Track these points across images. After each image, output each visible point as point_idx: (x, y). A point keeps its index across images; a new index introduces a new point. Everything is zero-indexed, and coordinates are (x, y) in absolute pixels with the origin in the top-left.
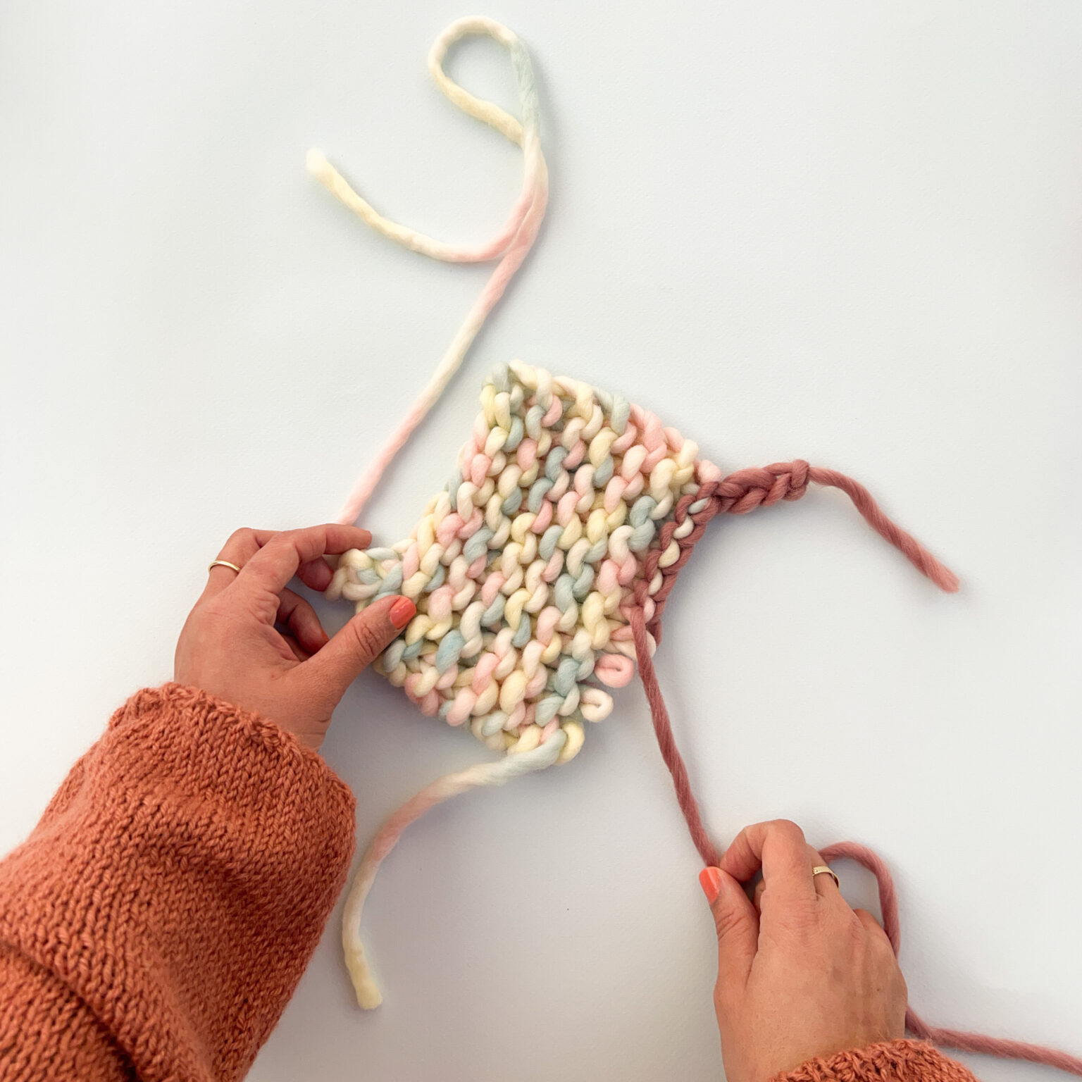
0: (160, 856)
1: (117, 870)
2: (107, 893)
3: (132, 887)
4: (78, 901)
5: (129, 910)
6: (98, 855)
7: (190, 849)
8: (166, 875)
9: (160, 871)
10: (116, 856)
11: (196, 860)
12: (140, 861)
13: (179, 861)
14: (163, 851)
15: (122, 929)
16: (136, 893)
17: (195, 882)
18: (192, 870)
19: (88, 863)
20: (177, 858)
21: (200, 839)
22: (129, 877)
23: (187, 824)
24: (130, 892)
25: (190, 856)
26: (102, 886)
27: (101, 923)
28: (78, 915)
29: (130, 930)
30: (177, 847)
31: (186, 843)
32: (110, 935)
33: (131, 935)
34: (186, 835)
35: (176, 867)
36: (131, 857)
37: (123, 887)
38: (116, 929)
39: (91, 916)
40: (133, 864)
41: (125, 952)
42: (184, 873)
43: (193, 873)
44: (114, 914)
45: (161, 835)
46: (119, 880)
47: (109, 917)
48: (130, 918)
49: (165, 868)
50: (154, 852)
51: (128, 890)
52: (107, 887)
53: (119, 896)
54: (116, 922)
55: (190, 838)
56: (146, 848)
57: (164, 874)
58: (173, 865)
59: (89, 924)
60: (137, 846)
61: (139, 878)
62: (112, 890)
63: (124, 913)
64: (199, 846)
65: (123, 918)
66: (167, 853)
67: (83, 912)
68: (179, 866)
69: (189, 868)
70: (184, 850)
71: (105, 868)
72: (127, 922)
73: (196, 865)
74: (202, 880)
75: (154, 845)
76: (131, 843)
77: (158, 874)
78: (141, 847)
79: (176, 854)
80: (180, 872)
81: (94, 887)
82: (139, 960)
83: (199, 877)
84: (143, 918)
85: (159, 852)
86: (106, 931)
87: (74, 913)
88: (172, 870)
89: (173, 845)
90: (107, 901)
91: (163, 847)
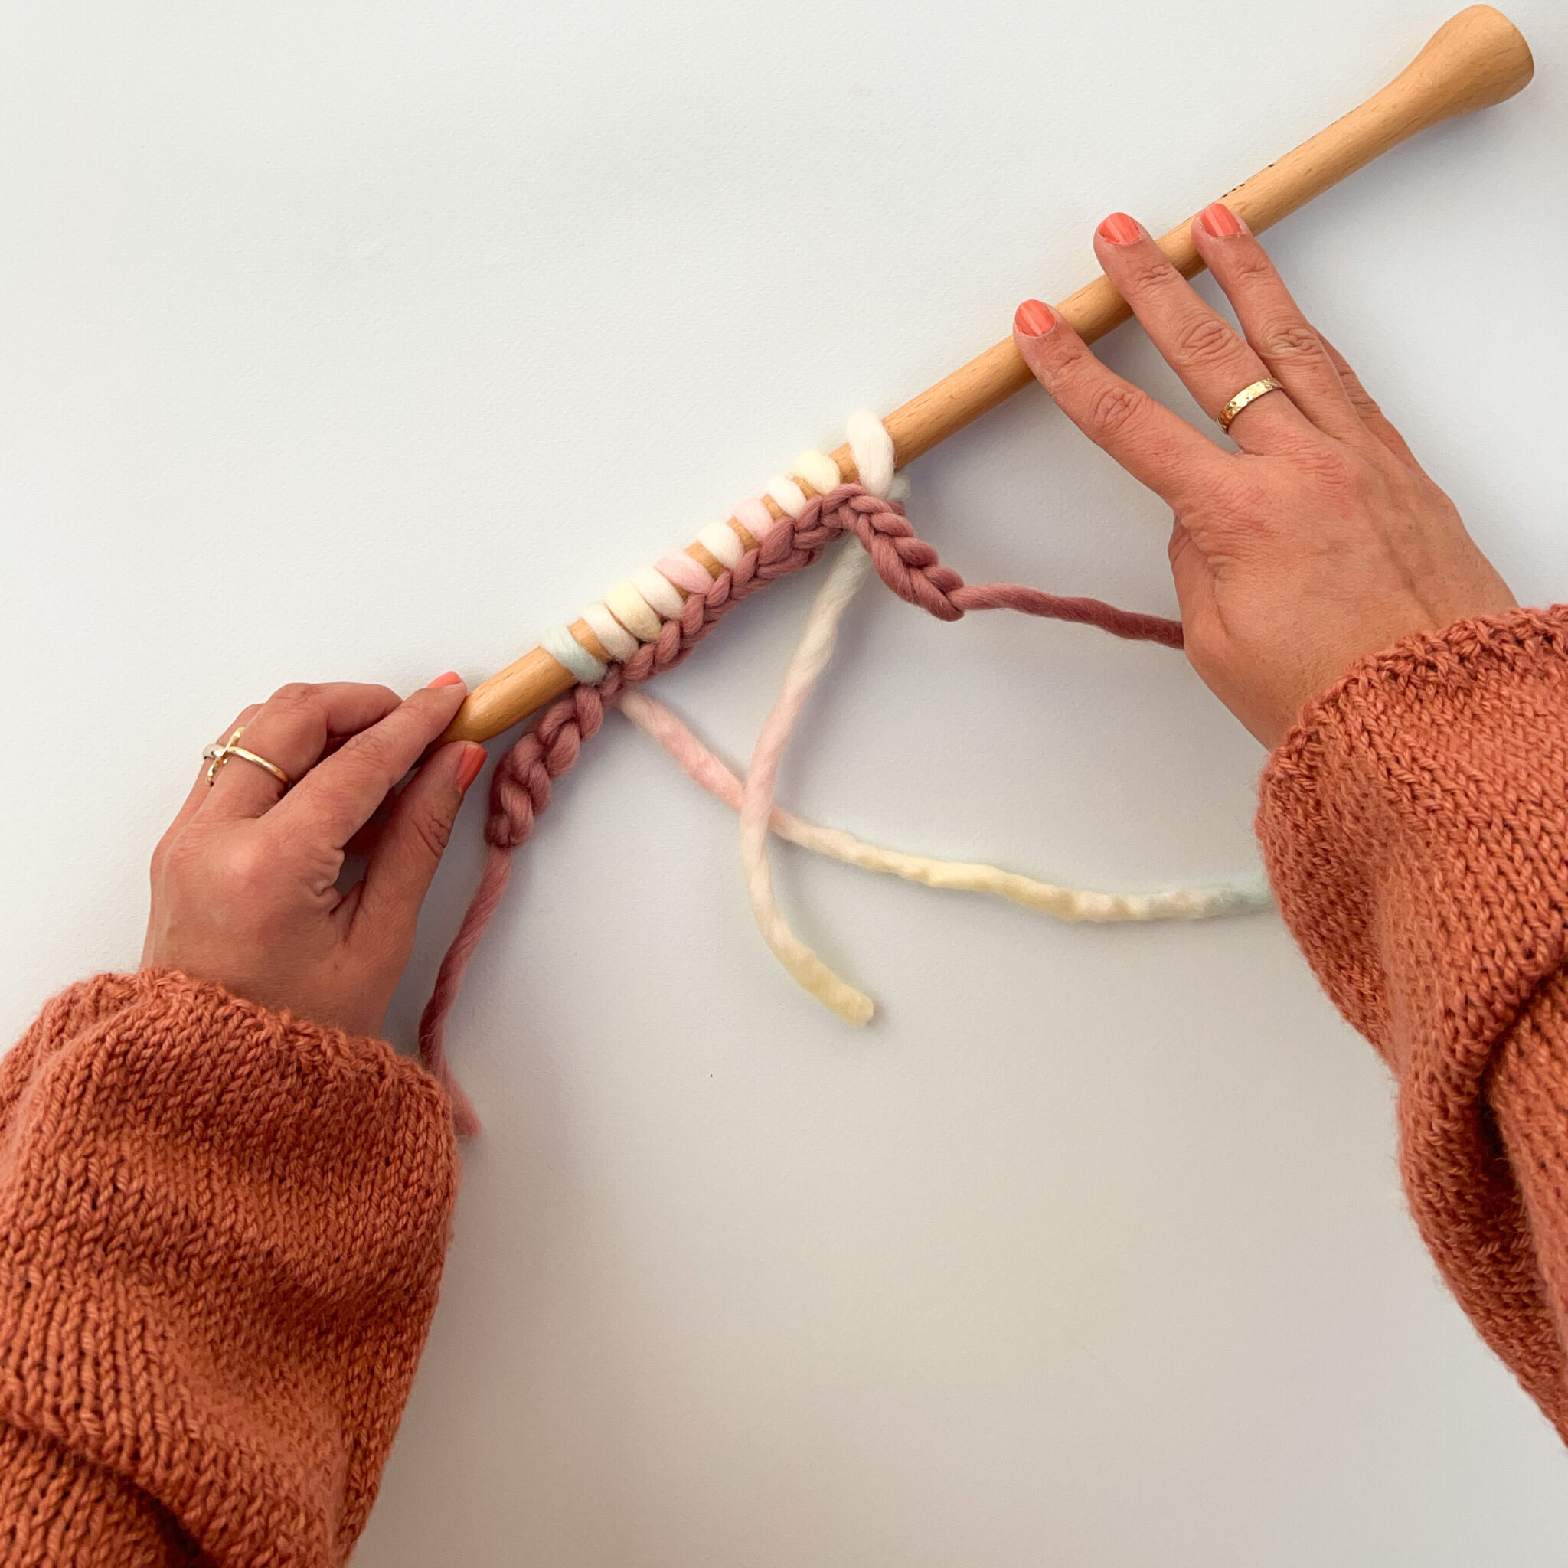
0: (155, 1269)
1: (101, 1300)
2: (101, 1334)
4: (60, 1357)
5: (143, 1351)
6: (68, 1285)
7: (199, 1244)
8: (172, 1294)
9: (161, 1289)
10: (94, 1282)
11: (213, 1259)
12: (129, 1282)
13: (187, 1269)
14: (157, 1260)
15: (141, 1383)
17: (217, 1295)
18: (210, 1277)
19: (56, 1300)
20: (183, 1264)
21: (210, 1224)
23: (186, 1208)
25: (202, 1255)
26: (89, 1326)
30: (179, 1247)
31: (190, 1237)
32: (125, 1398)
33: (158, 1389)
34: (188, 1226)
35: (183, 1279)
36: (113, 1279)
37: (121, 1320)
38: (132, 1383)
39: (88, 1374)
40: (120, 1288)
42: (197, 1286)
43: (213, 1283)
45: (151, 1239)
46: (112, 1312)
47: (115, 1368)
48: (149, 1361)
49: (167, 1283)
50: (145, 1264)
52: (96, 1329)
53: (120, 1333)
55: (194, 1228)
56: (130, 1262)
57: (167, 1293)
58: (178, 1276)
59: (89, 1387)
61: (137, 1304)
62: (106, 1328)
63: (138, 1357)
64: (211, 1234)
65: (139, 1365)
66: (165, 1261)
67: (74, 1370)
68: (189, 1276)
69: (205, 1275)
70: (190, 1248)
71: (84, 1302)
72: (146, 1368)
73: (215, 1266)
74: (228, 1290)
75: (143, 1255)
76: (110, 1259)
77: (161, 1294)
78: (124, 1262)
79: (180, 1259)
80: (191, 1284)
81: (78, 1330)
82: (179, 1425)
83: (224, 1286)
84: (167, 1358)
85: (152, 1262)
87: (59, 1374)
88: (178, 1284)
89: (173, 1247)
90: (105, 1345)
91: (155, 1254)
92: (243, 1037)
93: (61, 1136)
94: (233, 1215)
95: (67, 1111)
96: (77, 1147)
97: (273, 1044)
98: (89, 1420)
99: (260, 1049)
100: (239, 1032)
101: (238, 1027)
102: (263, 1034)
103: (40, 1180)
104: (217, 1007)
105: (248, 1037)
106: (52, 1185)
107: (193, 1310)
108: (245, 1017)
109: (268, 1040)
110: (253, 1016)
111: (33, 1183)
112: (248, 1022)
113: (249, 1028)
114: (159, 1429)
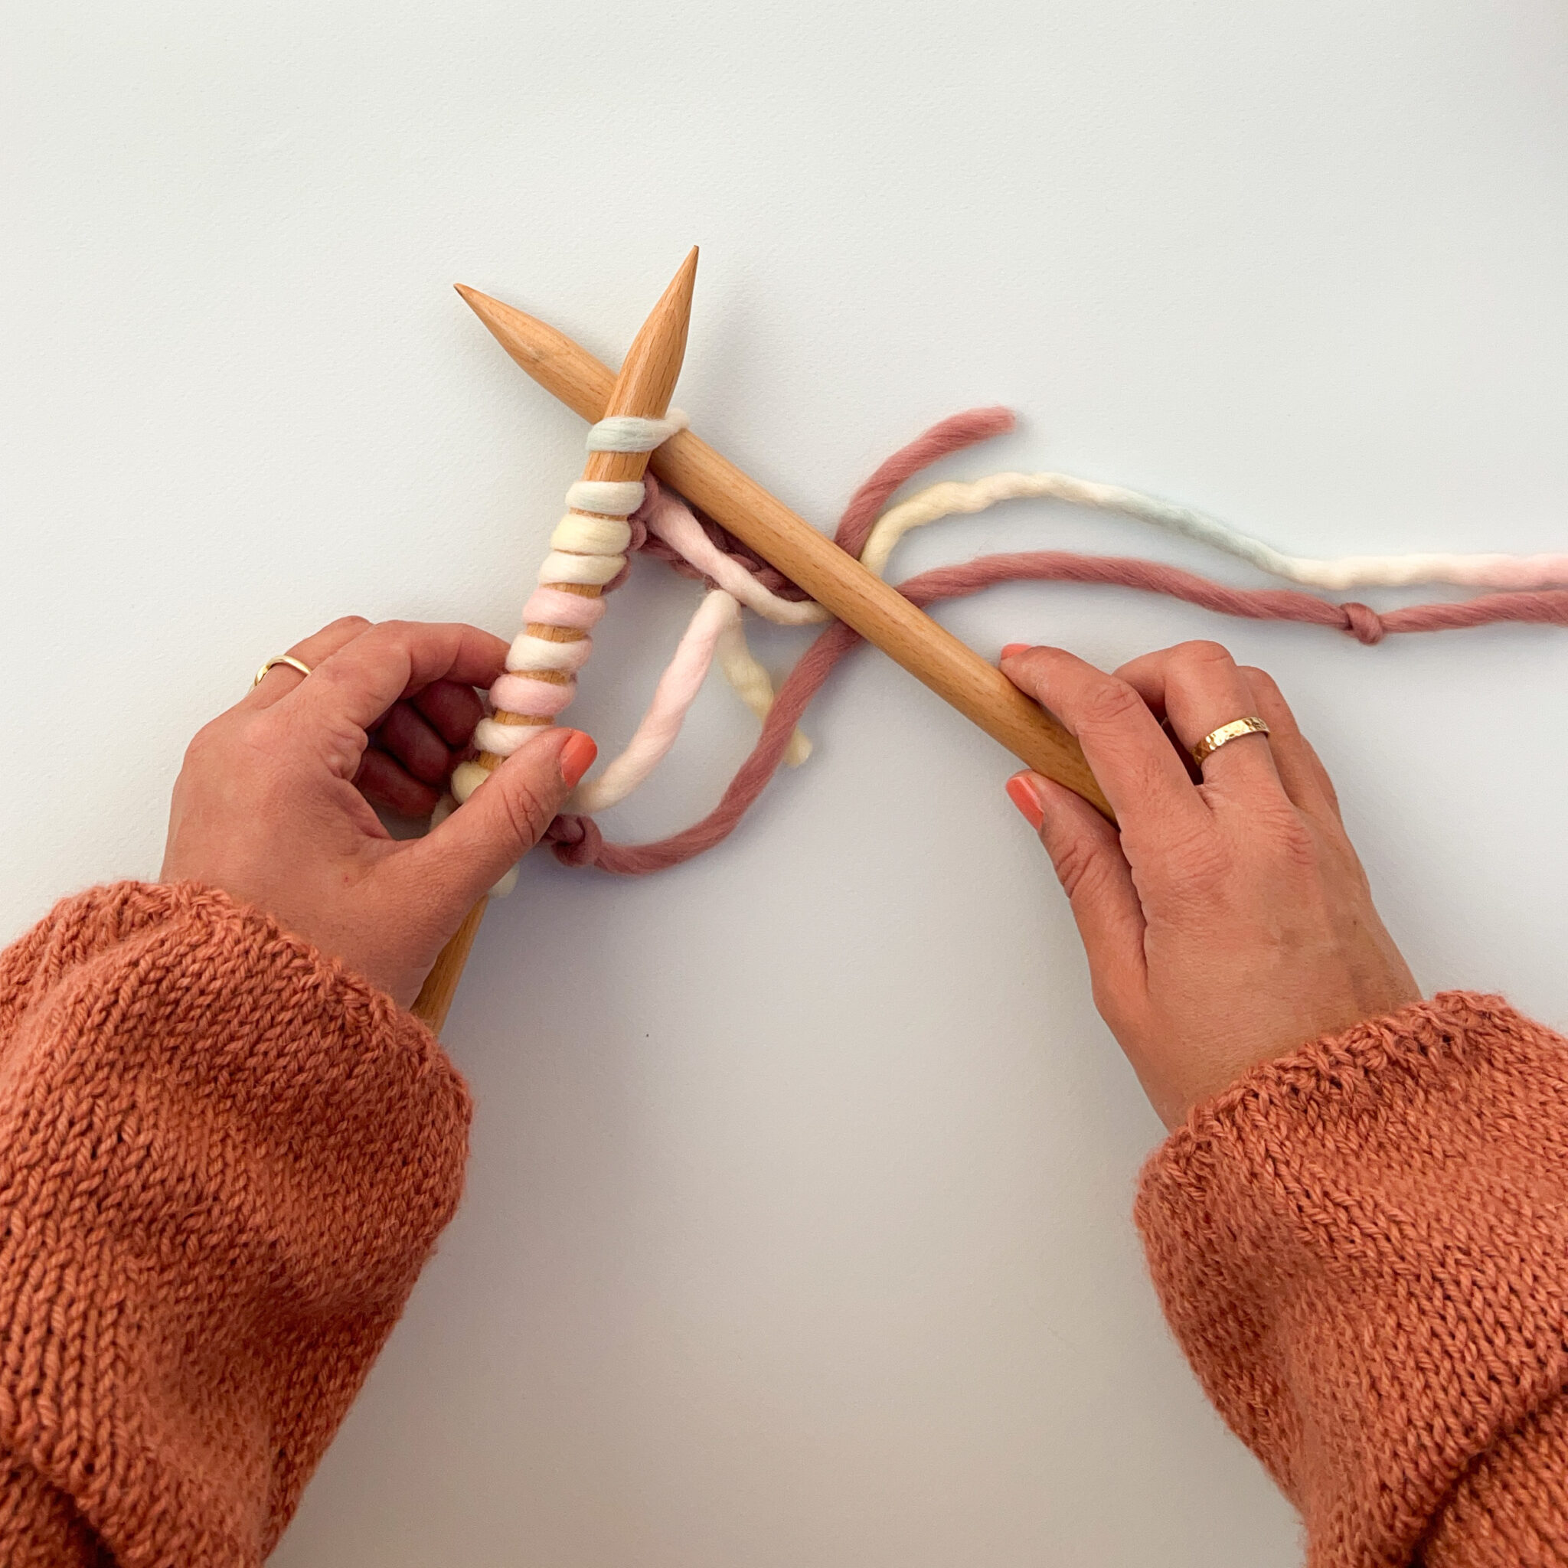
0: (149, 1238)
1: (82, 1268)
2: (74, 1311)
3: (114, 1296)
4: (27, 1330)
5: (114, 1343)
6: (50, 1242)
7: (202, 1218)
8: (163, 1270)
9: (151, 1263)
10: (79, 1244)
11: (214, 1239)
12: (119, 1248)
13: (184, 1244)
14: (153, 1228)
15: (106, 1382)
16: (121, 1307)
17: (210, 1280)
18: (206, 1259)
19: (35, 1258)
20: (180, 1239)
21: (216, 1199)
22: (104, 1279)
23: (194, 1176)
24: (112, 1308)
25: (203, 1232)
26: (63, 1299)
27: (70, 1373)
28: (32, 1357)
29: (120, 1382)
30: (179, 1219)
31: (194, 1209)
32: (86, 1396)
33: (121, 1393)
34: (193, 1196)
35: (178, 1255)
36: (101, 1243)
37: (99, 1297)
38: (97, 1380)
39: (52, 1358)
40: (107, 1256)
41: (114, 1427)
42: (192, 1265)
43: (208, 1266)
44: (89, 1353)
45: (150, 1203)
46: (91, 1286)
47: (81, 1358)
48: (117, 1357)
49: (159, 1256)
50: (139, 1231)
51: (108, 1303)
52: (71, 1303)
53: (93, 1314)
54: (95, 1369)
55: (199, 1199)
56: (124, 1226)
57: (158, 1269)
58: (173, 1251)
59: (51, 1373)
60: (110, 1223)
61: (121, 1278)
63: (107, 1349)
64: (216, 1212)
65: (106, 1360)
66: (162, 1231)
67: (39, 1349)
68: (184, 1252)
69: (202, 1255)
70: (191, 1222)
71: (63, 1267)
72: (113, 1365)
73: (214, 1248)
74: (222, 1277)
75: (140, 1219)
76: (102, 1218)
77: (149, 1269)
78: (117, 1224)
79: (179, 1230)
80: (185, 1263)
81: (51, 1301)
82: (138, 1439)
83: (218, 1272)
84: (135, 1356)
85: (147, 1229)
86: (80, 1386)
87: (22, 1349)
88: (172, 1260)
89: (173, 1216)
90: (76, 1327)
91: (153, 1220)
92: (290, 978)
93: (71, 1069)
94: (243, 1194)
95: (84, 1039)
96: (87, 1083)
97: (321, 992)
98: (47, 1408)
99: (306, 995)
100: (286, 972)
101: (286, 966)
102: (312, 980)
103: (41, 1113)
104: (266, 941)
105: (295, 979)
106: (53, 1122)
107: (181, 1294)
108: (295, 956)
109: (316, 987)
110: (305, 956)
111: (33, 1114)
112: (298, 962)
113: (297, 969)
114: (118, 1441)
